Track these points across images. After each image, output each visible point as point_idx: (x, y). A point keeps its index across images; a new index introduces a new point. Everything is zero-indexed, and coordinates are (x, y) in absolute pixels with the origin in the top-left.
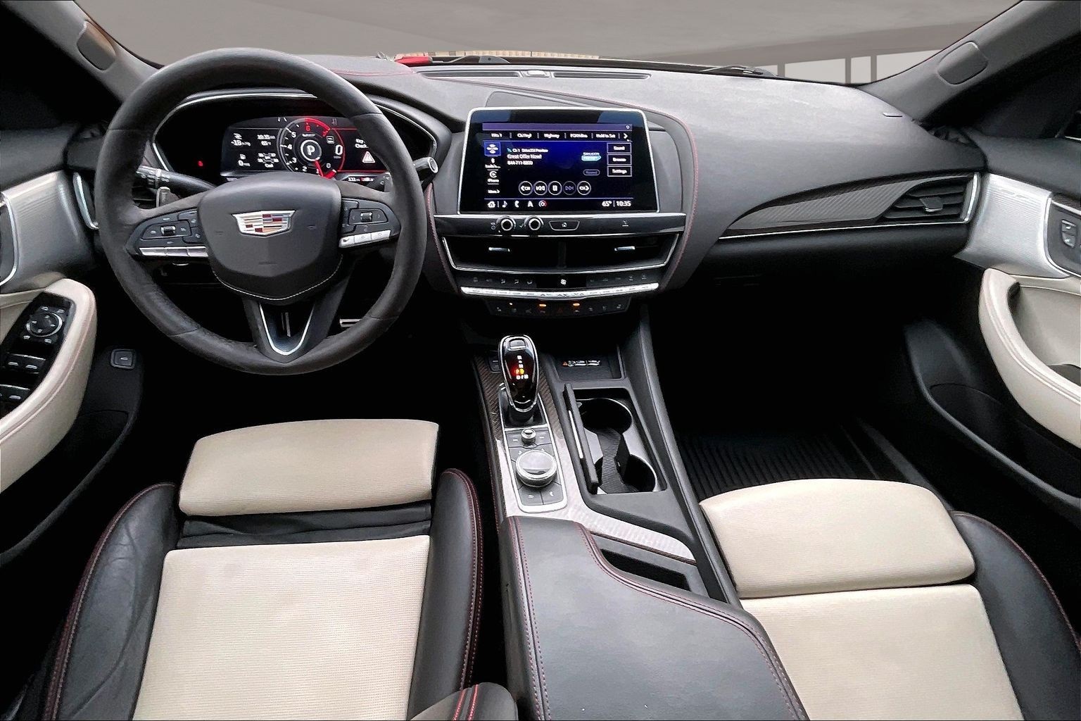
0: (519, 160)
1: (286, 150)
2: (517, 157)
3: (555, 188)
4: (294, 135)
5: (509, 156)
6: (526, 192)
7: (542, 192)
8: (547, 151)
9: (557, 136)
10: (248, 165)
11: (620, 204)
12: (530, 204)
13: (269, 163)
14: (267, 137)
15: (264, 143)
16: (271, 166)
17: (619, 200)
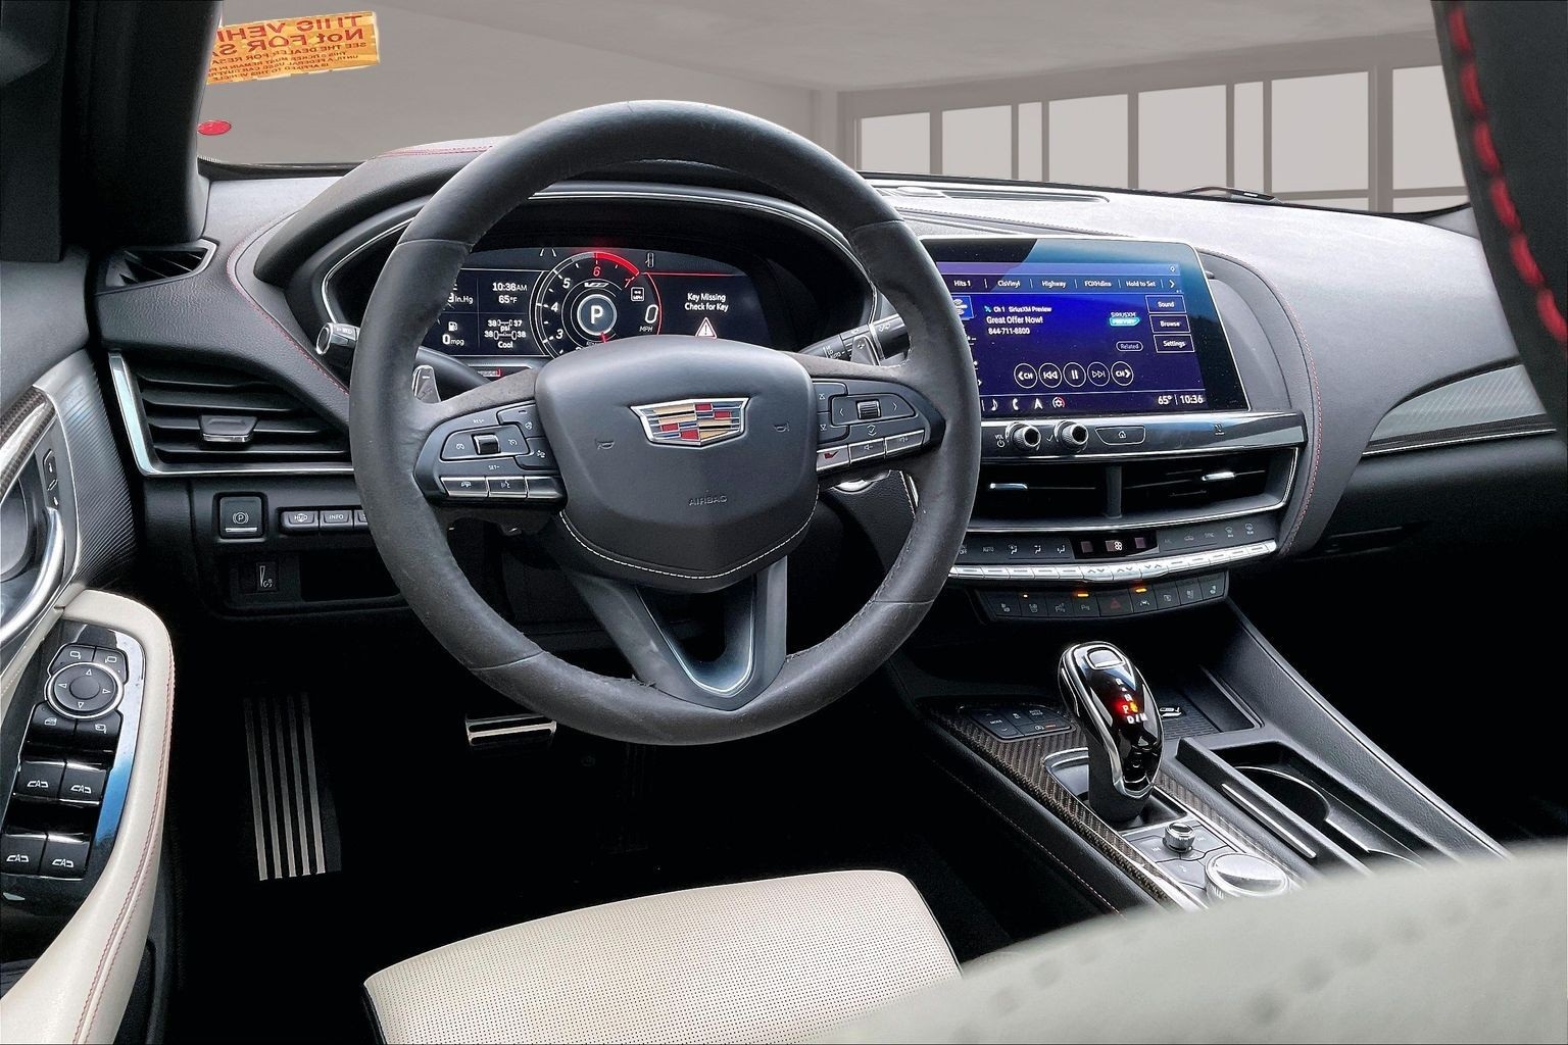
0: (1006, 325)
1: (547, 314)
2: (1002, 320)
3: (1075, 375)
4: (567, 283)
5: (990, 320)
6: (1027, 382)
7: (1054, 381)
8: (1049, 310)
9: (1063, 284)
10: (462, 343)
11: (1187, 399)
12: (1038, 404)
13: (507, 340)
14: (512, 287)
15: (503, 300)
16: (510, 345)
17: (1184, 394)
